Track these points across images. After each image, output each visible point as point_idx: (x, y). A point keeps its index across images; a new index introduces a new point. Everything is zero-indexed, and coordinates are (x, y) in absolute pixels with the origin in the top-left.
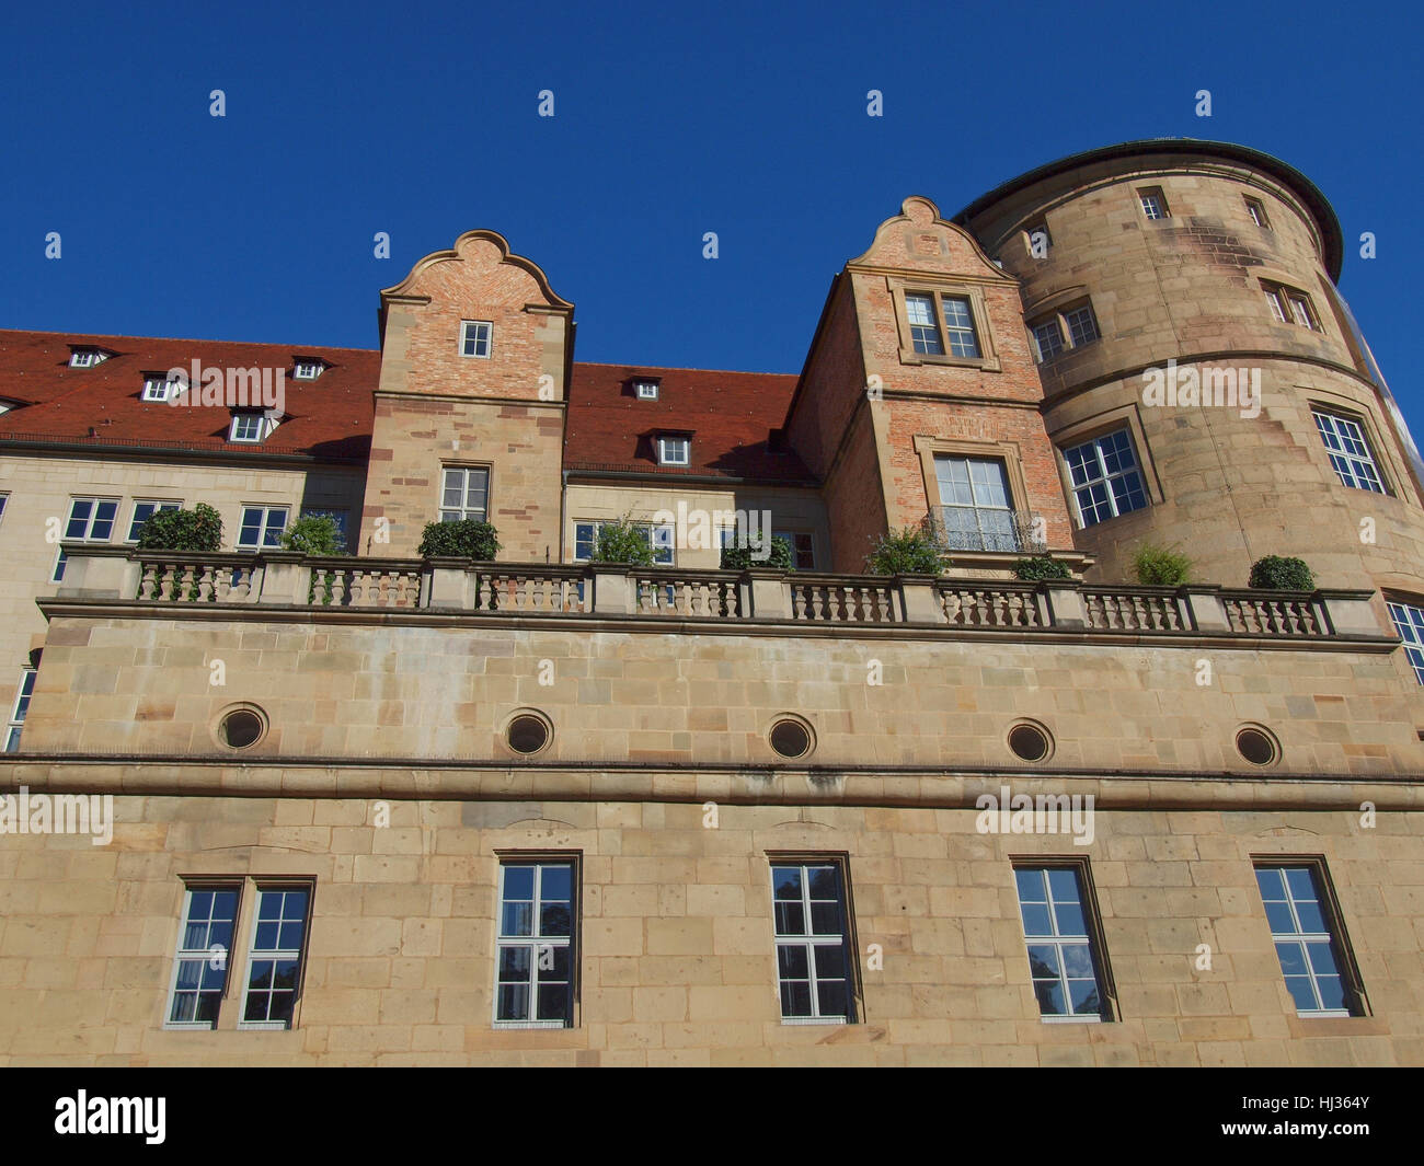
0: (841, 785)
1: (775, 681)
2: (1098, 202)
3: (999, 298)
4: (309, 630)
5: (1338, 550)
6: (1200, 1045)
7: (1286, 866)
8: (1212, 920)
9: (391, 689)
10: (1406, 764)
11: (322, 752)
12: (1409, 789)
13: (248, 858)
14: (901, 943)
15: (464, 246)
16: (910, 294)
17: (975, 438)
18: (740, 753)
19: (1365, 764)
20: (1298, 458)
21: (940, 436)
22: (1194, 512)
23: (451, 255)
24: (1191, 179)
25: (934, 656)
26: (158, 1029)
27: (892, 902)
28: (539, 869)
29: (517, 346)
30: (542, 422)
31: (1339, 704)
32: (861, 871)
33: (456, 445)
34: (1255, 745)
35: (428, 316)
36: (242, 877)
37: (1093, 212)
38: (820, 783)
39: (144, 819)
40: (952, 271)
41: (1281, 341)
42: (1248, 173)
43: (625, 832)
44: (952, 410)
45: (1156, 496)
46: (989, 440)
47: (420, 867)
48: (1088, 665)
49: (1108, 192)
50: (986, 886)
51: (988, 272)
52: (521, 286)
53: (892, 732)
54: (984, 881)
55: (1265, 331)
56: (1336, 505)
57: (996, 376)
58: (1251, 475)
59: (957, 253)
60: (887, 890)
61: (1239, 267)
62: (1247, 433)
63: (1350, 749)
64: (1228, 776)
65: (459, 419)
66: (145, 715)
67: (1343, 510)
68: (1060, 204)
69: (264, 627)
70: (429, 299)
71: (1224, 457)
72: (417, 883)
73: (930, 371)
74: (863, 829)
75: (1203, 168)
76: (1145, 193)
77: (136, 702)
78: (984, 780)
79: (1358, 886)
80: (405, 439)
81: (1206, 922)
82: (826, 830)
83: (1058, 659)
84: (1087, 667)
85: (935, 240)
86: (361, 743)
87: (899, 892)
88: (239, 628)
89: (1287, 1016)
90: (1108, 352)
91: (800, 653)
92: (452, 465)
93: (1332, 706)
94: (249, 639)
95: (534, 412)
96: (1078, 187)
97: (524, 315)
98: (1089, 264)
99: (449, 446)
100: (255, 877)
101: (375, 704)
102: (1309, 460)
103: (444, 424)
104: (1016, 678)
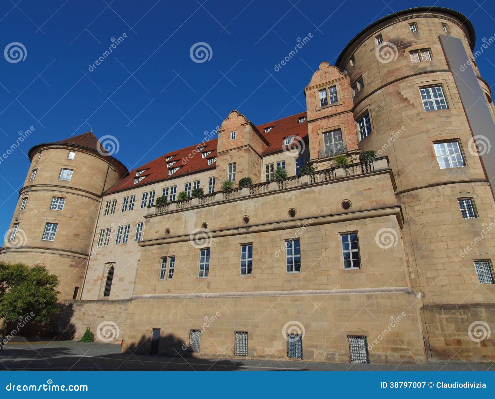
0: (251, 229)
1: (243, 209)
2: (365, 46)
3: (344, 82)
4: (175, 214)
5: (419, 133)
6: (318, 277)
7: (349, 234)
8: (326, 249)
9: (186, 221)
10: (387, 203)
11: (177, 235)
12: (383, 211)
13: (167, 253)
14: (260, 259)
15: (230, 116)
16: (320, 91)
17: (334, 125)
18: (236, 225)
19: (374, 205)
20: (411, 108)
21: (325, 128)
22: (380, 132)
23: (228, 118)
24: (391, 27)
25: (274, 198)
26: (159, 280)
27: (259, 251)
28: (206, 251)
29: (240, 134)
30: (245, 150)
31: (371, 190)
32: (254, 246)
33: (230, 160)
34: (346, 205)
35: (225, 134)
36: (167, 256)
37: (363, 49)
38: (247, 229)
39: (156, 249)
40: (332, 80)
41: (412, 70)
42: (411, 15)
43: (217, 243)
44: (328, 119)
45: (373, 130)
46: (337, 125)
47: (188, 252)
48: (307, 193)
49: (367, 42)
50: (277, 246)
51: (342, 76)
52: (241, 120)
53: (264, 216)
54: (277, 245)
55: (408, 68)
56: (421, 119)
57: (341, 106)
58: (396, 117)
59: (334, 73)
60: (259, 249)
61: (402, 50)
62: (396, 105)
63: (372, 202)
64: (341, 214)
65: (230, 154)
66: (156, 232)
67: (423, 120)
68: (357, 50)
69: (170, 215)
70: (225, 130)
71: (389, 114)
72: (188, 255)
73: (323, 111)
74: (256, 237)
75: (395, 21)
76: (377, 37)
77: (155, 230)
78: (277, 224)
79: (365, 237)
80: (222, 161)
81: (324, 250)
82: (249, 238)
83: (300, 193)
84: (307, 194)
85: (328, 72)
86: (181, 233)
87: (261, 249)
88: (167, 216)
89: (340, 270)
90: (365, 91)
91: (248, 202)
92: (230, 165)
93: (368, 191)
94: (168, 217)
95: (244, 148)
96: (360, 43)
97: (242, 127)
98: (362, 65)
99: (228, 161)
100: (168, 256)
101: (183, 225)
102: (414, 107)
103: (227, 156)
104: (290, 199)
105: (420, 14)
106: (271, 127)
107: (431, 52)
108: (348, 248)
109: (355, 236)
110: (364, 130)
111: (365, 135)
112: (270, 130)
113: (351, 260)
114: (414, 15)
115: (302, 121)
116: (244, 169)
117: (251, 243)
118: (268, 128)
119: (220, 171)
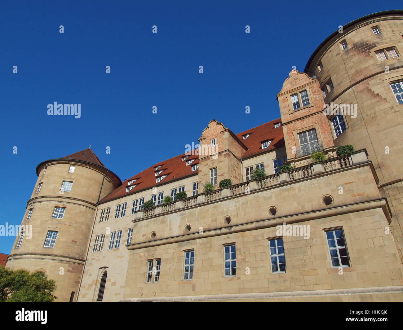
0: (233, 229)
1: (225, 210)
2: (331, 51)
3: (314, 86)
4: (161, 217)
6: (304, 277)
7: (334, 230)
8: (310, 247)
9: (170, 224)
10: (371, 196)
11: (163, 237)
12: (367, 204)
13: (153, 256)
14: (244, 260)
15: (210, 125)
16: (292, 96)
17: (308, 126)
18: (219, 226)
19: (358, 199)
20: (383, 102)
21: (299, 129)
22: (355, 128)
23: (208, 127)
24: (354, 32)
25: (254, 197)
26: (146, 283)
27: (243, 251)
28: (190, 252)
29: (220, 141)
30: (225, 155)
31: (352, 184)
32: (237, 246)
33: (211, 165)
34: (328, 200)
35: (205, 141)
36: (153, 259)
37: (329, 55)
38: (229, 230)
39: (143, 252)
40: (302, 85)
41: (380, 68)
42: (373, 20)
43: (200, 244)
44: (302, 121)
45: (347, 127)
46: (311, 125)
47: (173, 255)
48: (286, 190)
49: (333, 48)
50: (261, 246)
51: (311, 81)
52: (220, 128)
53: (245, 216)
54: (260, 244)
55: (376, 67)
56: (396, 112)
57: (313, 108)
58: (369, 113)
59: (304, 79)
60: (242, 249)
61: (368, 51)
62: (368, 101)
63: (355, 196)
64: (323, 210)
65: (211, 160)
66: (143, 236)
67: (398, 113)
68: (323, 56)
69: (156, 218)
70: (205, 138)
71: (361, 110)
72: (173, 257)
73: (296, 113)
74: (239, 237)
75: (357, 27)
76: (341, 43)
77: (142, 234)
78: (259, 223)
79: (351, 233)
80: (204, 167)
81: (309, 247)
82: (232, 238)
83: (280, 191)
84: (286, 191)
85: (298, 79)
86: (166, 236)
87: (244, 249)
88: (153, 219)
89: (327, 268)
90: (335, 91)
91: (229, 203)
92: (211, 169)
93: (349, 185)
94: (154, 221)
95: (223, 154)
96: (326, 50)
97: (221, 134)
98: (330, 69)
99: (210, 166)
100: (155, 259)
101: (168, 228)
102: (387, 102)
103: (209, 162)
104: (270, 198)
105: (381, 18)
106: (248, 134)
107: (397, 50)
108: (334, 246)
109: (340, 231)
110: (338, 128)
111: (340, 132)
112: (248, 136)
113: (339, 257)
114: (375, 19)
115: (277, 126)
116: (224, 173)
117: (234, 244)
118: (246, 135)
119: (203, 176)
